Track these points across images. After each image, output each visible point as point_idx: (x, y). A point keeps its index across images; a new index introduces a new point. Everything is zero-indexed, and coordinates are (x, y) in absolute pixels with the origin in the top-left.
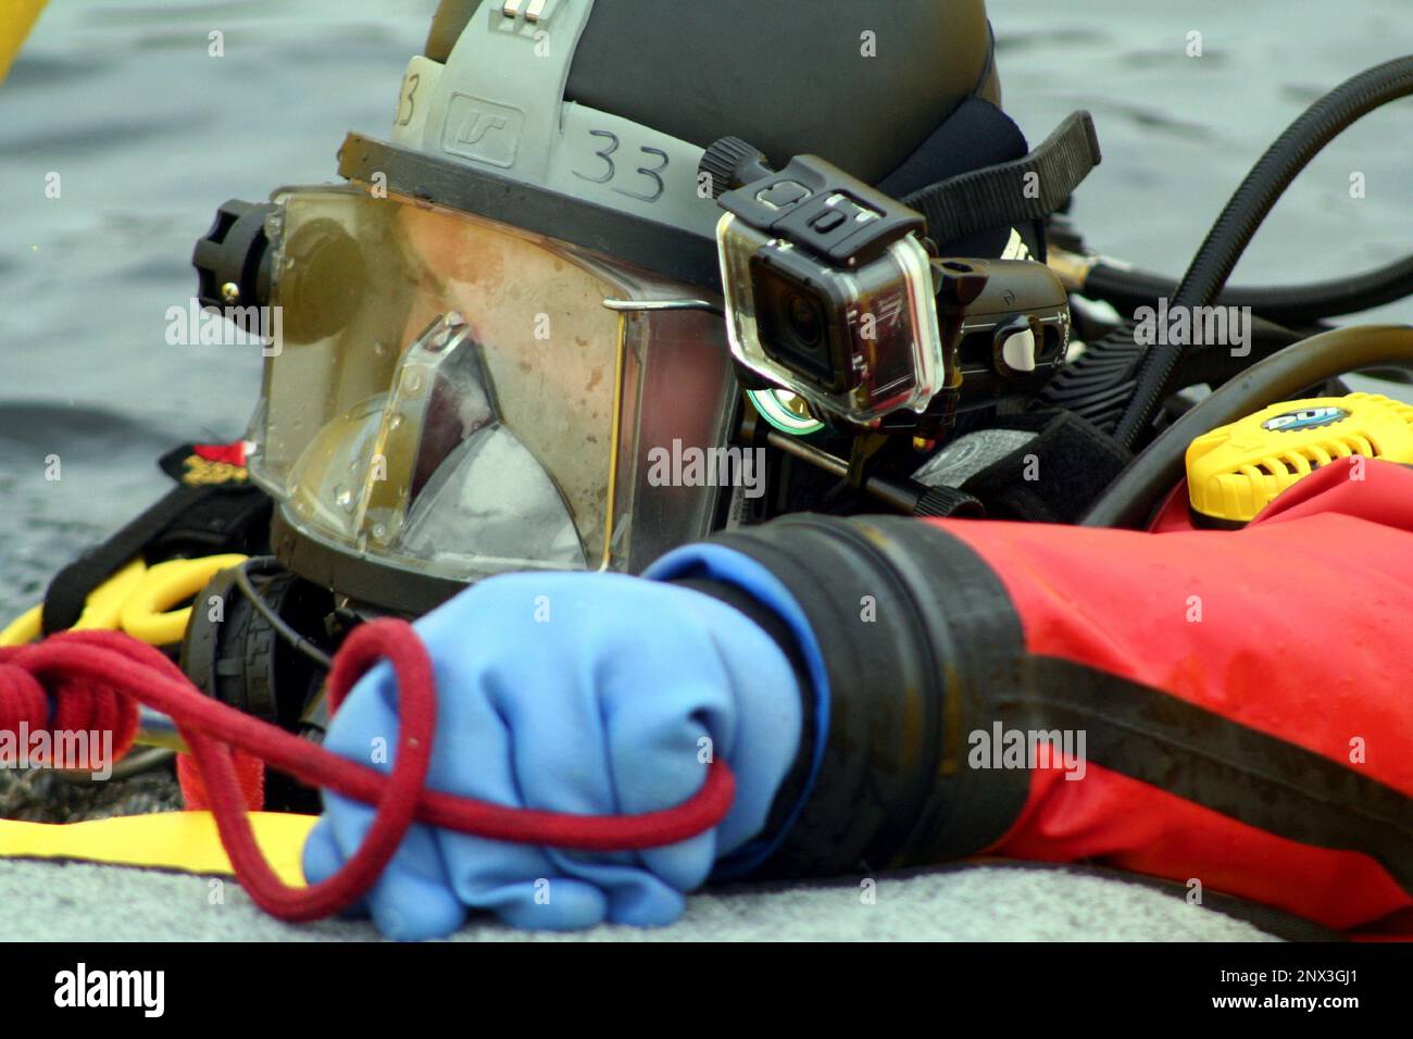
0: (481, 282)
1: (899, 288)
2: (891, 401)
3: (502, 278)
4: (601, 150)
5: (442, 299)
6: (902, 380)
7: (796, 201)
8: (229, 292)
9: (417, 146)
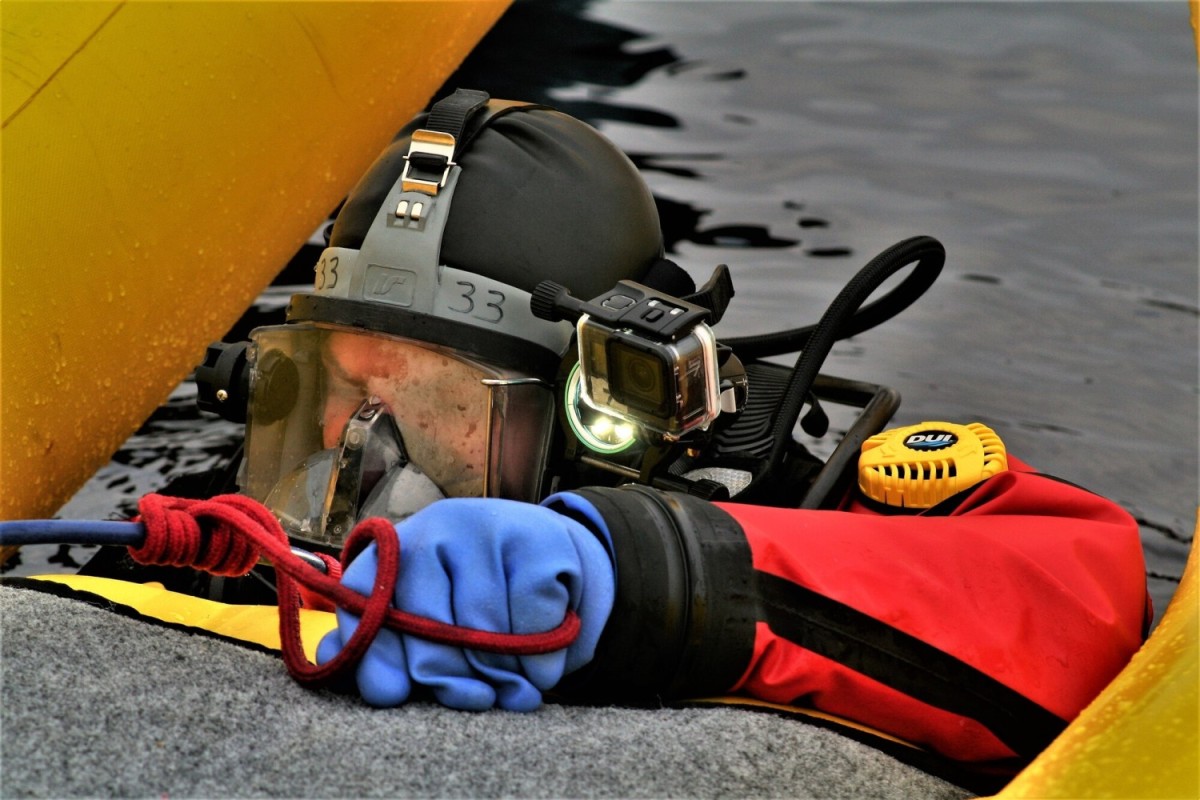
0: (392, 377)
1: (698, 354)
2: (693, 423)
3: (407, 373)
4: (465, 293)
5: (365, 389)
6: (700, 410)
7: (627, 306)
8: (221, 395)
9: (346, 296)
